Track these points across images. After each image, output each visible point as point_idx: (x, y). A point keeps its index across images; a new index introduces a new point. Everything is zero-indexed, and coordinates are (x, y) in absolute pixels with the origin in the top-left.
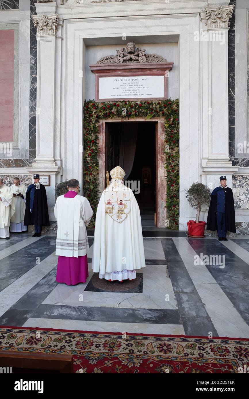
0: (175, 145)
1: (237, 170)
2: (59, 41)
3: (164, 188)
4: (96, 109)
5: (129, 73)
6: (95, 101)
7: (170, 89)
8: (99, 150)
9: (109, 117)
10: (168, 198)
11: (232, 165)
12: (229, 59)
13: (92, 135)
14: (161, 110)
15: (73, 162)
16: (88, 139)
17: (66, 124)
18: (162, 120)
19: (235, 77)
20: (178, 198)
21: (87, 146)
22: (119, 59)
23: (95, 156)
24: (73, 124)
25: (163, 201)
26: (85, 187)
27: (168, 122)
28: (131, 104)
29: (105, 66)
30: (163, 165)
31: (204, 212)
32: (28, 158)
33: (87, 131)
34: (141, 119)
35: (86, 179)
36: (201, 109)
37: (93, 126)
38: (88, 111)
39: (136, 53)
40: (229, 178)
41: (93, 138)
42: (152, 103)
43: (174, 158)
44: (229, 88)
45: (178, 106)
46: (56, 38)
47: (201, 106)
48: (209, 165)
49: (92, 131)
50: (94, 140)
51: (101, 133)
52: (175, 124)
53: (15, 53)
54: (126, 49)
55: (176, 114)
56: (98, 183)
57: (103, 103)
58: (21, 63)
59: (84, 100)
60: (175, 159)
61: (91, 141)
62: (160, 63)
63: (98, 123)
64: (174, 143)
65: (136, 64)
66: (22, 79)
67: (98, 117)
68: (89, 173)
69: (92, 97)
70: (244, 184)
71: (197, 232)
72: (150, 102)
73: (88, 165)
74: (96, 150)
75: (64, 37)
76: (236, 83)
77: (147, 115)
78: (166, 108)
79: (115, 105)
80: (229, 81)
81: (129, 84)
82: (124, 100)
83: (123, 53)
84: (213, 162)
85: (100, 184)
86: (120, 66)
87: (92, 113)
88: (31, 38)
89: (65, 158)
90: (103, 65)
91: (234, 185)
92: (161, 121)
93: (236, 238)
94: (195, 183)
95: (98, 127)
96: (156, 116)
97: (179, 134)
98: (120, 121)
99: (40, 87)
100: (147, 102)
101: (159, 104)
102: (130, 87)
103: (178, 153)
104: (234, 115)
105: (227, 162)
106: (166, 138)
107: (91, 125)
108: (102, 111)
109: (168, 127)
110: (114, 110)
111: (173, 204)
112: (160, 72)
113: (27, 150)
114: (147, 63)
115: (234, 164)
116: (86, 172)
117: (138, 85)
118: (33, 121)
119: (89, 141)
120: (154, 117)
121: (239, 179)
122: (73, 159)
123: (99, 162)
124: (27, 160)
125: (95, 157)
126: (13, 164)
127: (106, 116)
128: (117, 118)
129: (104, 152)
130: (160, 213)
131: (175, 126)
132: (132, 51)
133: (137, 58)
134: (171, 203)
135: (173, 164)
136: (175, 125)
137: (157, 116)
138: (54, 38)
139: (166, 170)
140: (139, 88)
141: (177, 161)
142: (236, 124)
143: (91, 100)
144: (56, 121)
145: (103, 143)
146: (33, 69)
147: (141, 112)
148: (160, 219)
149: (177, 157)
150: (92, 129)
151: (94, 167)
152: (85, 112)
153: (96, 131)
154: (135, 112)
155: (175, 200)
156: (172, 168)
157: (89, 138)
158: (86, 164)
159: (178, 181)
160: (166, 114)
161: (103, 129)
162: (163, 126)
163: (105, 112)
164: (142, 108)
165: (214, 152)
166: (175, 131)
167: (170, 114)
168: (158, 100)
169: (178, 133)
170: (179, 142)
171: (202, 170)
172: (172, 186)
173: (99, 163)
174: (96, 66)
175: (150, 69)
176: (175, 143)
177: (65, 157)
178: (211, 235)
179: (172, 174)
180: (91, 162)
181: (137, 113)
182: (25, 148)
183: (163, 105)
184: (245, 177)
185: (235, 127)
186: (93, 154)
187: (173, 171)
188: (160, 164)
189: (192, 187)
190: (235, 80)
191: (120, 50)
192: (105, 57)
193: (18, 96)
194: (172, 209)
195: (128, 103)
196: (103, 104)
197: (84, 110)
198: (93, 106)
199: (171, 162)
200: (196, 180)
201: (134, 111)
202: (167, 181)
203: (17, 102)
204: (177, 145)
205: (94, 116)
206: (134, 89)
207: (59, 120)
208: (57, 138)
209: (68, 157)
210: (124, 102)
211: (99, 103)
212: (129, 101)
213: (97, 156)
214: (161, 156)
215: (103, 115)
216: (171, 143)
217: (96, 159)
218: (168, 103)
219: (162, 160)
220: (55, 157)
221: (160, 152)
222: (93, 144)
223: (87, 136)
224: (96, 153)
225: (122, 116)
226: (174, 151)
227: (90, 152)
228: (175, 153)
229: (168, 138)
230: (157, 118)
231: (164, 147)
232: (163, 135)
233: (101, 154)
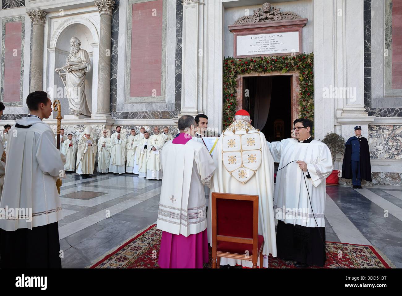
0: (310, 97)
1: (373, 120)
2: (202, 6)
4: (235, 65)
5: (265, 31)
6: (233, 58)
7: (304, 44)
8: (237, 103)
9: (247, 72)
11: (368, 116)
12: (364, 12)
13: (231, 89)
14: (296, 64)
15: (214, 114)
16: (227, 93)
17: (207, 80)
18: (297, 74)
19: (371, 29)
21: (226, 99)
22: (255, 18)
23: (233, 108)
24: (214, 80)
27: (302, 75)
28: (267, 60)
29: (242, 26)
30: (298, 116)
31: (339, 161)
32: (173, 110)
33: (227, 86)
34: (276, 73)
36: (336, 62)
37: (232, 81)
38: (228, 67)
39: (272, 12)
40: (365, 128)
41: (232, 92)
42: (287, 58)
44: (365, 39)
45: (312, 59)
46: (199, 4)
47: (336, 59)
48: (343, 116)
49: (230, 85)
50: (232, 94)
51: (239, 87)
52: (309, 77)
53: (163, 19)
54: (262, 9)
55: (310, 67)
57: (241, 59)
58: (168, 28)
59: (224, 58)
60: (309, 111)
61: (230, 95)
62: (295, 20)
63: (236, 78)
65: (272, 22)
66: (169, 41)
67: (236, 73)
68: (228, 124)
69: (231, 55)
70: (381, 134)
71: (331, 180)
72: (285, 57)
73: (228, 117)
74: (235, 102)
75: (206, 2)
76: (373, 35)
77: (282, 70)
78: (301, 63)
79: (252, 61)
80: (365, 33)
81: (265, 41)
82: (260, 56)
83: (259, 12)
84: (347, 113)
86: (256, 25)
87: (231, 69)
88: (177, 5)
90: (241, 25)
91: (371, 136)
92: (295, 75)
93: (373, 188)
94: (330, 133)
95: (236, 81)
96: (291, 70)
97: (313, 86)
98: (257, 75)
99: (185, 47)
100: (282, 57)
101: (294, 58)
102: (266, 43)
103: (312, 104)
104: (371, 66)
105: (363, 113)
106: (300, 91)
107: (230, 80)
108: (240, 67)
109: (303, 80)
110: (251, 66)
112: (294, 28)
113: (172, 103)
114: (282, 21)
115: (370, 114)
116: (225, 123)
117: (273, 42)
118: (179, 78)
119: (228, 94)
120: (289, 71)
121: (375, 129)
122: (214, 111)
124: (173, 112)
125: (234, 110)
126: (161, 116)
127: (243, 72)
128: (254, 73)
129: (242, 105)
131: (309, 79)
132: (268, 10)
133: (272, 16)
135: (308, 115)
136: (310, 78)
137: (292, 70)
138: (197, 4)
140: (275, 44)
141: (311, 113)
142: (372, 75)
143: (230, 57)
144: (199, 77)
145: (241, 96)
146: (179, 32)
147: (276, 67)
149: (311, 108)
150: (231, 84)
152: (225, 68)
153: (234, 85)
158: (225, 115)
160: (301, 68)
161: (241, 84)
162: (298, 79)
163: (242, 68)
164: (277, 62)
165: (349, 103)
166: (310, 84)
167: (305, 68)
169: (312, 86)
170: (314, 94)
171: (336, 121)
174: (235, 26)
175: (285, 26)
176: (309, 95)
178: (345, 184)
180: (230, 114)
181: (273, 68)
182: (172, 101)
183: (298, 59)
184: (383, 127)
185: (371, 78)
186: (232, 107)
188: (295, 115)
189: (326, 137)
190: (371, 32)
191: (256, 10)
192: (242, 17)
193: (166, 56)
195: (264, 58)
196: (241, 60)
197: (224, 66)
198: (232, 63)
199: (306, 114)
200: (330, 130)
201: (270, 66)
203: (164, 61)
204: (312, 97)
205: (232, 71)
206: (269, 45)
207: (202, 76)
208: (200, 93)
209: (209, 109)
210: (260, 58)
211: (237, 59)
212: (265, 57)
213: (236, 108)
214: (296, 108)
215: (241, 70)
216: (305, 95)
217: (235, 111)
218: (303, 57)
219: (297, 112)
220: (198, 110)
221: (294, 104)
222: (232, 97)
223: (226, 90)
224: (235, 105)
225: (258, 71)
226: (308, 103)
227: (229, 104)
228: (310, 104)
229: (303, 91)
230: (292, 72)
231: (299, 99)
232: (298, 87)
233: (239, 106)
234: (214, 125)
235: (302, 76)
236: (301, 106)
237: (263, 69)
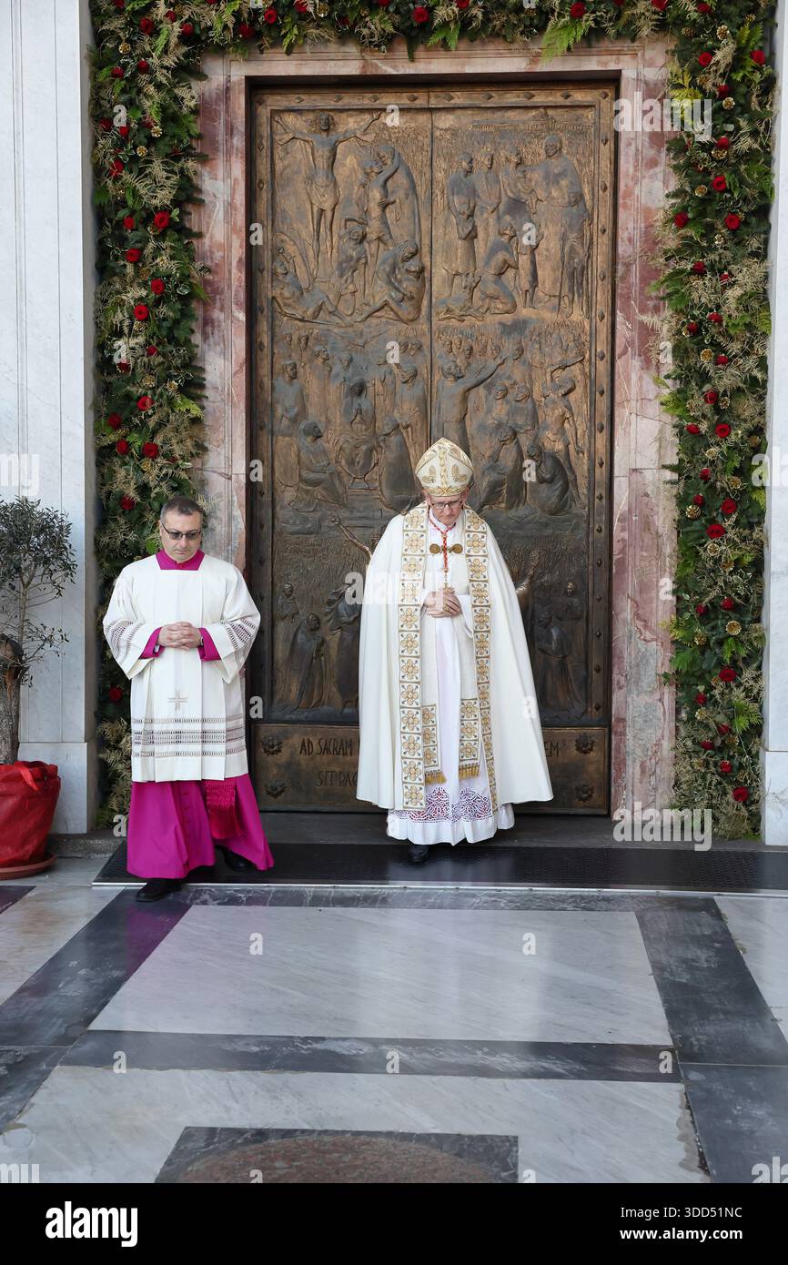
0: (740, 243)
3: (659, 549)
8: (206, 283)
9: (276, 43)
10: (687, 616)
13: (157, 169)
15: (21, 361)
16: (123, 204)
18: (650, 64)
20: (758, 620)
21: (118, 251)
23: (176, 322)
24: (17, 86)
25: (648, 635)
26: (106, 540)
27: (694, 72)
30: (651, 389)
33: (120, 145)
34: (501, 56)
35: (117, 488)
37: (163, 109)
41: (163, 197)
43: (732, 339)
50: (166, 210)
51: (220, 154)
52: (743, 89)
55: (754, 10)
60: (735, 347)
61: (149, 216)
63: (198, 87)
64: (734, 232)
67: (195, 39)
68: (136, 441)
73: (134, 389)
74: (185, 277)
77: (542, 29)
87: (153, 4)
92: (642, 69)
95: (195, 111)
96: (612, 32)
97: (769, 162)
103: (760, 300)
106: (675, 195)
107: (147, 96)
111: (720, 662)
116: (112, 438)
119: (133, 212)
120: (594, 36)
122: (22, 344)
123: (208, 368)
125: (178, 333)
127: (252, 34)
128: (333, 47)
129: (242, 295)
130: (629, 722)
131: (744, 108)
134: (708, 654)
135: (727, 379)
136: (747, 95)
137: (619, 35)
139: (669, 420)
141: (751, 362)
145: (234, 230)
148: (629, 762)
149: (749, 327)
150: (157, 131)
151: (171, 401)
153: (182, 141)
154: (460, 5)
155: (736, 632)
156: (717, 410)
157: (135, 193)
158: (110, 379)
159: (754, 496)
160: (681, 20)
161: (230, 131)
163: (243, 3)
166: (745, 143)
167: (712, 16)
169: (763, 157)
170: (772, 219)
172: (717, 532)
173: (203, 370)
176: (737, 231)
179: (715, 450)
181: (474, 11)
186: (163, 310)
187: (723, 430)
188: (634, 377)
194: (716, 692)
199: (711, 368)
202: (682, 501)
204: (755, 243)
205: (165, 27)
213: (193, 327)
214: (642, 325)
215: (231, 21)
216: (710, 230)
217: (188, 341)
219: (644, 354)
221: (629, 298)
222: (161, 237)
223: (117, 179)
224: (185, 300)
225: (365, 32)
226: (732, 285)
227: (143, 293)
228: (739, 299)
229: (693, 197)
230: (618, 45)
231: (662, 260)
232: (659, 169)
233: (222, 309)
235: (692, 84)
236: (678, 312)
237: (397, 18)
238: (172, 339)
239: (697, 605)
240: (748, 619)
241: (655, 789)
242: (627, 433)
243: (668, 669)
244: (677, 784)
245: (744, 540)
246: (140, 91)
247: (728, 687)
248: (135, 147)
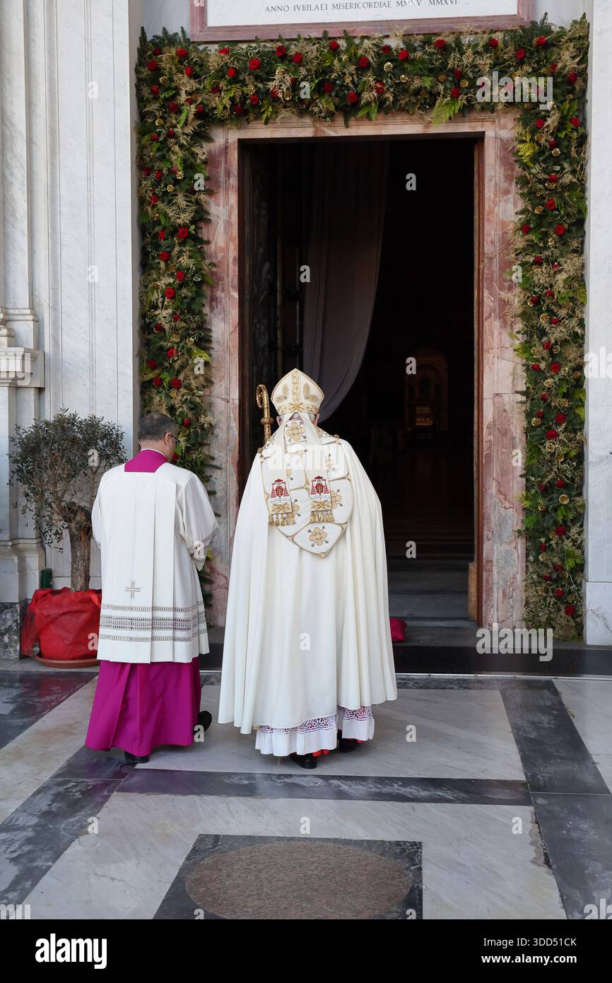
0: (565, 244)
3: (514, 446)
4: (194, 76)
6: (188, 36)
8: (213, 273)
9: (258, 117)
10: (533, 491)
13: (181, 200)
15: (91, 326)
16: (158, 222)
17: (53, 150)
18: (504, 127)
20: (580, 494)
21: (155, 253)
23: (193, 299)
24: (90, 149)
25: (507, 505)
27: (533, 132)
28: (360, 52)
30: (507, 341)
33: (156, 184)
34: (405, 123)
37: (184, 161)
38: (159, 84)
41: (185, 218)
42: (458, 44)
43: (561, 307)
45: (583, 52)
50: (186, 227)
51: (222, 190)
52: (565, 143)
55: (572, 91)
56: (211, 425)
57: (228, 46)
59: (139, 34)
60: (563, 313)
61: (176, 230)
63: (207, 147)
64: (561, 236)
67: (206, 117)
68: (167, 378)
69: (177, 20)
72: (449, 39)
73: (165, 344)
74: (199, 270)
77: (432, 105)
78: (527, 69)
79: (282, 54)
82: (325, 33)
85: (217, 431)
87: (178, 94)
89: (55, 308)
92: (498, 131)
95: (205, 162)
97: (583, 190)
98: (307, 133)
100: (435, 39)
101: (492, 45)
103: (579, 281)
106: (522, 212)
107: (176, 153)
108: (222, 84)
109: (534, 159)
111: (555, 522)
116: (151, 376)
119: (165, 228)
120: (466, 110)
122: (92, 316)
123: (214, 329)
125: (195, 307)
127: (242, 112)
128: (295, 119)
129: (236, 281)
130: (495, 563)
131: (566, 155)
134: (546, 517)
135: (557, 334)
136: (568, 147)
139: (520, 361)
141: (574, 322)
143: (171, 32)
144: (8, 132)
145: (230, 238)
147: (406, 91)
148: (495, 590)
149: (572, 299)
150: (180, 175)
151: (189, 351)
152: (146, 91)
154: (380, 91)
155: (566, 502)
156: (552, 354)
157: (166, 215)
158: (149, 337)
159: (577, 411)
161: (228, 174)
162: (510, 155)
163: (235, 91)
164: (408, 67)
166: (568, 178)
168: (488, 26)
169: (580, 187)
170: (586, 229)
172: (553, 435)
173: (210, 330)
176: (563, 236)
177: (56, 303)
179: (550, 381)
180: (175, 330)
181: (387, 95)
186: (184, 291)
187: (555, 367)
188: (496, 333)
194: (553, 542)
195: (342, 44)
196: (225, 51)
197: (139, 80)
198: (181, 62)
199: (547, 326)
201: (373, 83)
202: (529, 415)
204: (575, 244)
205: (185, 108)
207: (21, 127)
208: (14, 216)
209: (66, 305)
210: (324, 43)
211: (211, 47)
212: (348, 38)
213: (204, 301)
214: (501, 299)
215: (228, 104)
216: (545, 236)
217: (200, 312)
218: (535, 41)
219: (503, 317)
220: (10, 306)
221: (492, 280)
222: (182, 244)
223: (154, 206)
224: (198, 284)
225: (316, 109)
226: (560, 271)
227: (171, 280)
228: (565, 280)
229: (534, 214)
230: (482, 116)
231: (513, 255)
232: (510, 196)
233: (223, 290)
234: (93, 383)
235: (532, 140)
236: (525, 290)
237: (337, 100)
238: (191, 311)
239: (540, 484)
240: (574, 493)
241: (513, 607)
242: (491, 370)
243: (519, 527)
244: (527, 604)
245: (570, 440)
246: (169, 149)
247: (561, 538)
248: (166, 186)
